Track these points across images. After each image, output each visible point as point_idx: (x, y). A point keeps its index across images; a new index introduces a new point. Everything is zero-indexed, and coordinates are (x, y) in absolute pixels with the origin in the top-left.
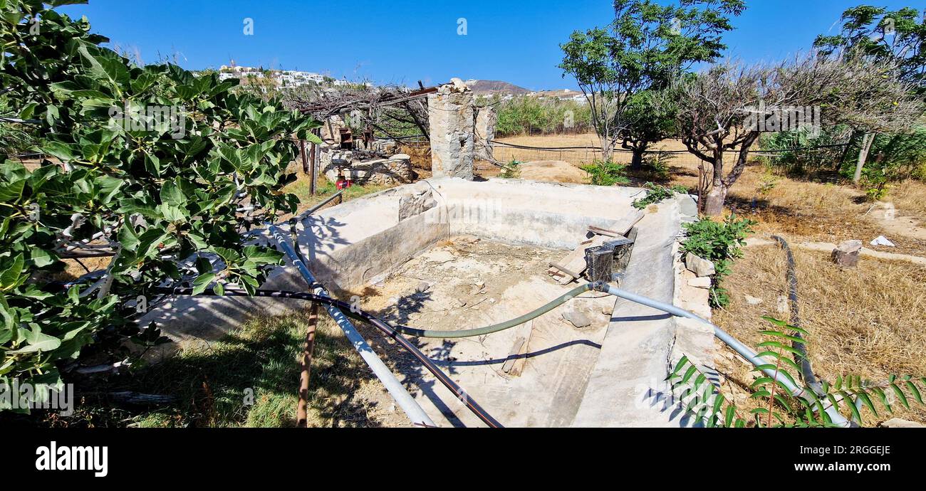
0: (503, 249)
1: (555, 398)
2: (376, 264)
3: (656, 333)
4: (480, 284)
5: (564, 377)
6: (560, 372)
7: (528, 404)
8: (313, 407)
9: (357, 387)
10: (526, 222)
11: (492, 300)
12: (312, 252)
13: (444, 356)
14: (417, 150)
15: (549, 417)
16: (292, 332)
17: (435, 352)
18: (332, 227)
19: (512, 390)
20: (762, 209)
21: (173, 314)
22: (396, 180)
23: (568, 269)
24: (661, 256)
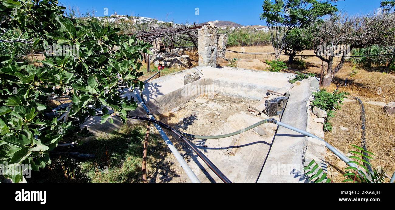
0: (229, 98)
1: (249, 166)
2: (174, 103)
3: (297, 143)
4: (218, 114)
5: (254, 157)
6: (252, 155)
7: (238, 168)
8: (148, 163)
9: (166, 155)
10: (239, 87)
11: (223, 121)
12: (148, 98)
13: (202, 144)
14: (192, 53)
15: (246, 174)
16: (140, 131)
17: (199, 143)
18: (156, 87)
19: (231, 161)
20: (350, 84)
21: (93, 122)
22: (183, 66)
23: (257, 109)
24: (301, 107)
